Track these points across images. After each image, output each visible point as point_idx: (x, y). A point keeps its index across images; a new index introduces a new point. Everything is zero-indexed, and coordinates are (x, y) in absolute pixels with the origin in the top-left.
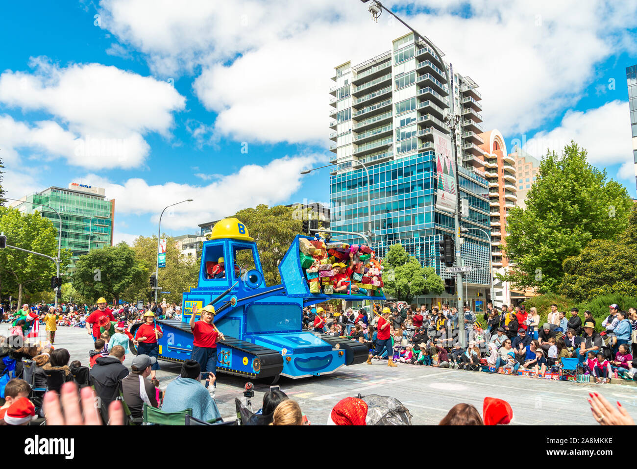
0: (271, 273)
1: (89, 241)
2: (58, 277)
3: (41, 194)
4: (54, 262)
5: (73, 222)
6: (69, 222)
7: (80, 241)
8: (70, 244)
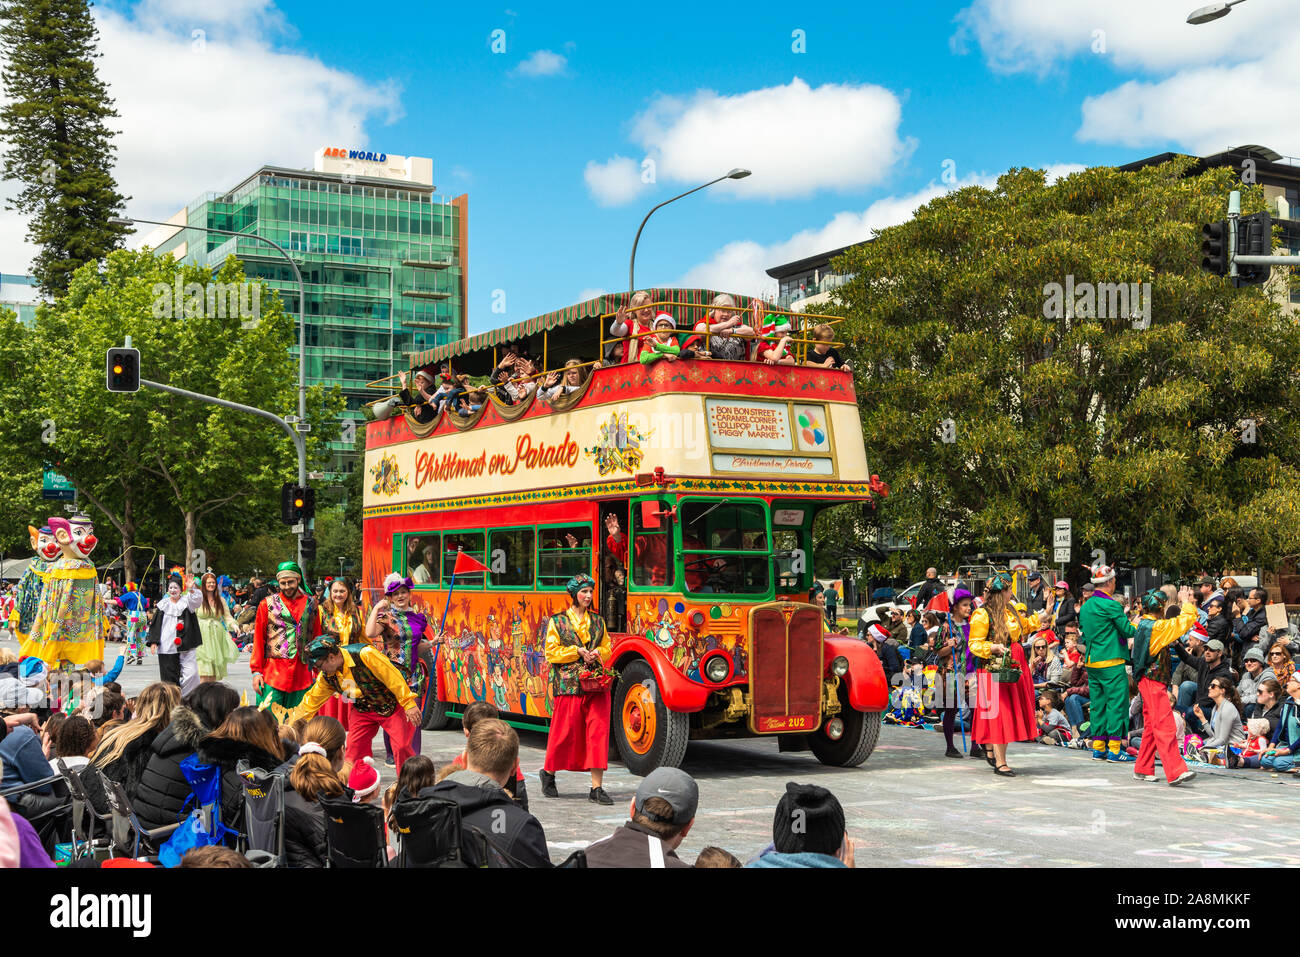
0: (1070, 450)
1: (390, 355)
2: (302, 484)
3: (230, 198)
4: (285, 434)
5: (335, 290)
6: (322, 291)
7: (361, 353)
8: (329, 367)
